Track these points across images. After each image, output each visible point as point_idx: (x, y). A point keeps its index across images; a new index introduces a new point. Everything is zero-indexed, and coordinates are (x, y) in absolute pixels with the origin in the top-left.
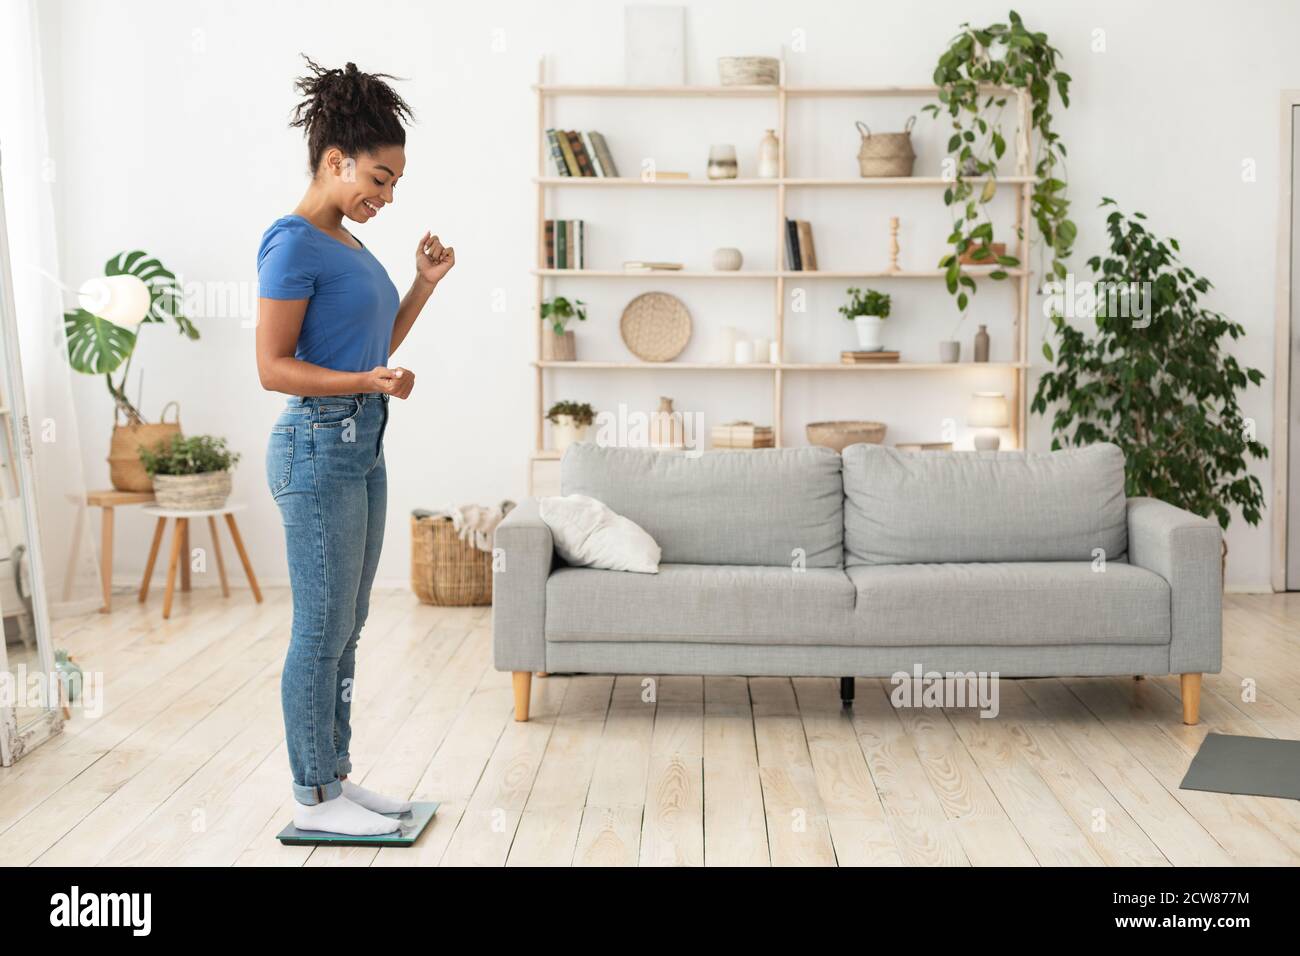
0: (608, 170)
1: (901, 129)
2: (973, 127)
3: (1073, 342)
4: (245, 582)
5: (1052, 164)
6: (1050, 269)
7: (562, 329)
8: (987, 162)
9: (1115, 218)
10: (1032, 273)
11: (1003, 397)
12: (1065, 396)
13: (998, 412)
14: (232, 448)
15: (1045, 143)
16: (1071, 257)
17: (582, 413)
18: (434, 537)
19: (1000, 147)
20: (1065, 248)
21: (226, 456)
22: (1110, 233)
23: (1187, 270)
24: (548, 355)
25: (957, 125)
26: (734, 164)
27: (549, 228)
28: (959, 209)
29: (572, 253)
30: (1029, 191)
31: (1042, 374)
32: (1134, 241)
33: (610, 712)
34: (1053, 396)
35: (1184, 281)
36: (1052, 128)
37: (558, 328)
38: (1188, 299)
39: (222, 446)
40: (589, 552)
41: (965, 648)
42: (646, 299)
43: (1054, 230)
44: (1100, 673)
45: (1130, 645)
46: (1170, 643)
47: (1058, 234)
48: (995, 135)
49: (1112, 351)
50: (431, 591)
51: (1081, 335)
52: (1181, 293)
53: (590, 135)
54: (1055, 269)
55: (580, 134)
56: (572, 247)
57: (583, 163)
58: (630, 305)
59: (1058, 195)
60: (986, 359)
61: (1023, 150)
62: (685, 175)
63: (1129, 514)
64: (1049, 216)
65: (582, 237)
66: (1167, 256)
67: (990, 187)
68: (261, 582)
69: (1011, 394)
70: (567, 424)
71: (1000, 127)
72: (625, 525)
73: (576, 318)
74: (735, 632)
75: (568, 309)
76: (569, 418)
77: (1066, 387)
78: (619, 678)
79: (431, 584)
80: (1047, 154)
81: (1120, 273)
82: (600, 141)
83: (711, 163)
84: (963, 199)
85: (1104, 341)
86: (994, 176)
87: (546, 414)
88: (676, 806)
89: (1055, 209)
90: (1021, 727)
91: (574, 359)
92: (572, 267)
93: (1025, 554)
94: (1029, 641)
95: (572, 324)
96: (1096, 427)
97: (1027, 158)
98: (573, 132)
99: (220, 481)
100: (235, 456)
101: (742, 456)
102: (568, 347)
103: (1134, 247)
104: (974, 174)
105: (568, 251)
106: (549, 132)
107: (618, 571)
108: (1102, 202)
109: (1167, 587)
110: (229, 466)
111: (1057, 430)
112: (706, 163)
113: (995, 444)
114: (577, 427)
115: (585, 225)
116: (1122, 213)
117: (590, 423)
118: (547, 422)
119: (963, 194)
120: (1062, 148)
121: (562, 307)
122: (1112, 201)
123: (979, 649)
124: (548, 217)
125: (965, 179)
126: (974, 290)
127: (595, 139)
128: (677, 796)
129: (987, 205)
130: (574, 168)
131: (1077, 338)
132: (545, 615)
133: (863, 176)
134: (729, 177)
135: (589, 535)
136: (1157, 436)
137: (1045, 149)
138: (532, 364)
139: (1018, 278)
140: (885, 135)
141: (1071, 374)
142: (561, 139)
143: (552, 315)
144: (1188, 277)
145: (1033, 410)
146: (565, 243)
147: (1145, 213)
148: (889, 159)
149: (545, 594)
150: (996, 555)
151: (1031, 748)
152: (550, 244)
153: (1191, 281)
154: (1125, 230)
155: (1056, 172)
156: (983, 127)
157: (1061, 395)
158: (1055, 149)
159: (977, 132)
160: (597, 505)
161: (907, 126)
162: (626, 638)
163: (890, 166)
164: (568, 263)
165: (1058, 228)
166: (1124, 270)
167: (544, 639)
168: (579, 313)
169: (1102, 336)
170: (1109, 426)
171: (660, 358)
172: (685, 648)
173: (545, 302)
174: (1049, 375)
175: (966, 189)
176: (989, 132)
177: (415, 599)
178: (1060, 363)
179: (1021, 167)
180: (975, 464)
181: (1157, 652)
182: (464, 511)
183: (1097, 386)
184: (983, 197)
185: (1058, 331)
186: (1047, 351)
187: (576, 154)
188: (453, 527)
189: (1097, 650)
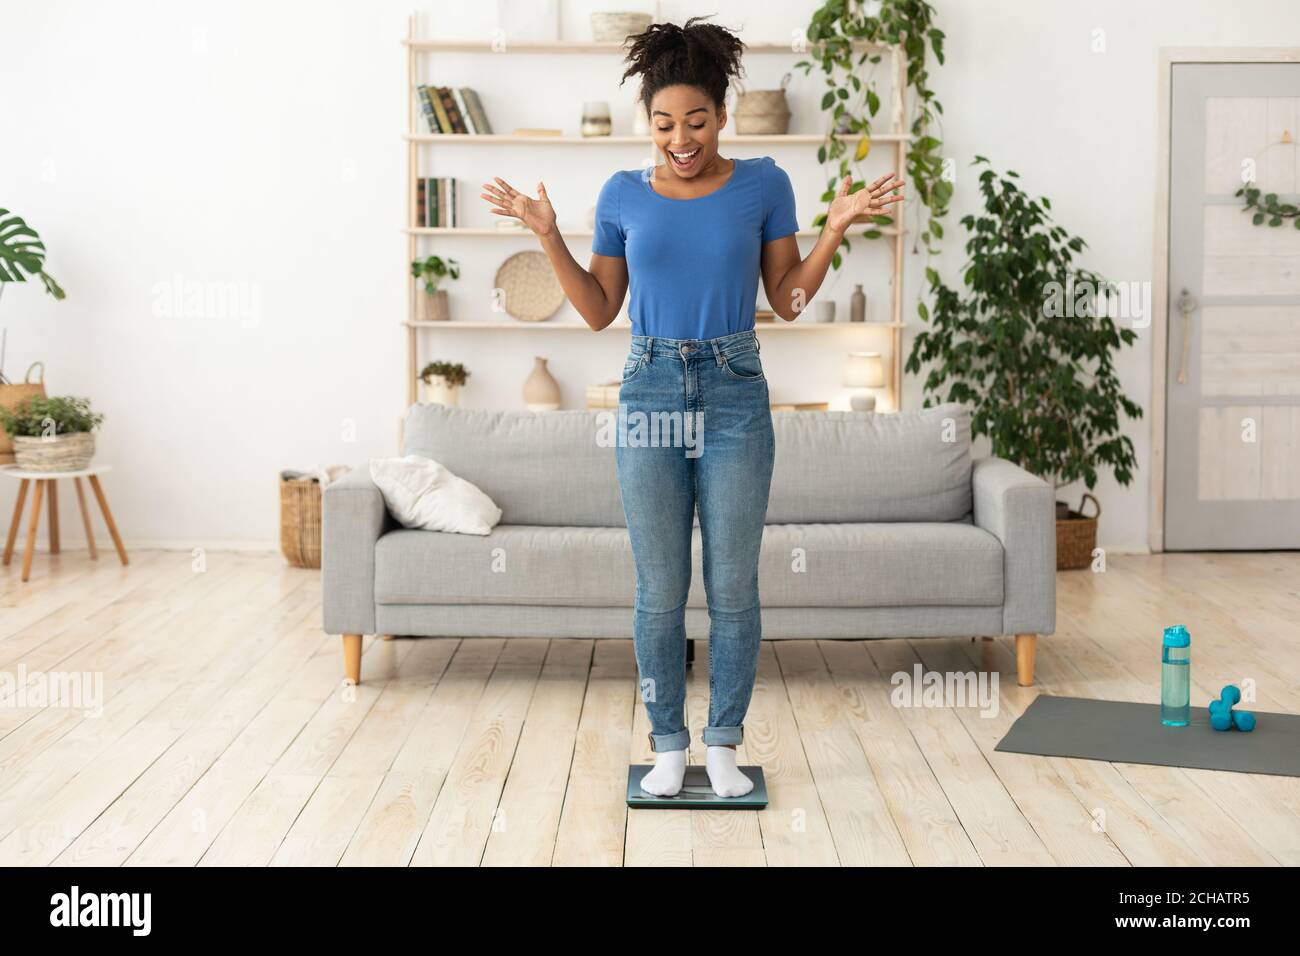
0: (480, 128)
1: (776, 87)
2: (847, 85)
3: (947, 301)
4: (110, 544)
5: (927, 121)
6: (926, 228)
7: (434, 290)
8: (860, 120)
9: (987, 177)
10: (906, 232)
11: (879, 357)
12: (940, 355)
13: (873, 372)
14: (95, 410)
15: (921, 100)
16: (947, 216)
17: (454, 374)
18: (301, 500)
19: (874, 104)
20: (941, 207)
21: (89, 416)
22: (982, 192)
23: (1060, 229)
24: (421, 315)
25: (831, 83)
26: (608, 121)
27: (421, 186)
28: (832, 168)
29: (445, 211)
30: (905, 149)
31: (917, 333)
32: (1008, 199)
33: (446, 675)
34: (927, 357)
35: (1057, 240)
36: (929, 85)
37: (429, 287)
38: (1062, 258)
39: (85, 407)
40: (419, 514)
41: (798, 610)
42: (521, 257)
43: (929, 189)
44: (933, 634)
45: (963, 606)
46: (1003, 604)
47: (935, 194)
48: (869, 93)
49: (983, 311)
50: (298, 554)
51: (955, 294)
52: (1055, 252)
53: (462, 92)
54: (932, 228)
55: (451, 91)
56: (444, 205)
57: (455, 119)
58: (505, 264)
59: (934, 153)
60: (862, 319)
61: (898, 108)
62: (558, 133)
63: (975, 475)
64: (924, 174)
65: (454, 195)
66: (1039, 215)
67: (863, 144)
68: (127, 545)
69: (887, 354)
70: (438, 384)
71: (874, 84)
72: (459, 485)
73: (448, 278)
74: (566, 594)
75: (441, 268)
76: (441, 379)
77: (941, 347)
78: (465, 641)
79: (298, 546)
80: (923, 111)
81: (993, 232)
82: (474, 99)
83: (584, 120)
84: (838, 157)
85: (976, 300)
86: (868, 133)
87: (419, 374)
88: (482, 770)
89: (931, 168)
90: (855, 689)
91: (447, 319)
92: (445, 225)
93: (867, 515)
94: (861, 603)
95: (445, 283)
96: (970, 387)
97: (902, 116)
98: (445, 89)
99: (82, 442)
100: (98, 417)
101: (587, 417)
102: (441, 306)
103: (1007, 206)
104: (848, 132)
105: (440, 209)
106: (420, 88)
107: (449, 533)
108: (975, 160)
109: (1000, 548)
110: (92, 427)
111: (928, 390)
112: (580, 119)
113: (871, 404)
114: (450, 387)
115: (457, 184)
116: (995, 171)
117: (463, 383)
118: (421, 382)
119: (837, 152)
120: (938, 106)
121: (436, 266)
122: (984, 159)
123: (812, 612)
124: (421, 175)
125: (839, 137)
126: (849, 249)
127: (467, 96)
128: (485, 760)
129: (861, 163)
130: (446, 125)
131: (951, 298)
132: (373, 578)
133: (739, 133)
134: (602, 135)
135: (420, 497)
136: (1029, 396)
137: (921, 107)
138: (403, 324)
139: (895, 237)
140: (759, 92)
141: (945, 334)
142: (432, 95)
143: (424, 274)
144: (1060, 236)
145: (907, 370)
146: (437, 201)
147: (1017, 172)
148: (763, 116)
149: (374, 557)
150: (839, 515)
151: (858, 711)
152: (421, 202)
153: (1064, 242)
154: (998, 190)
155: (932, 130)
156: (857, 85)
157: (936, 355)
158: (931, 107)
159: (851, 89)
160: (432, 466)
161: (782, 83)
162: (456, 601)
163: (764, 124)
164: (441, 221)
165: (935, 187)
166: (997, 230)
167: (374, 603)
168: (452, 272)
169: (974, 295)
170: (983, 386)
171: (535, 318)
172: (516, 610)
173: (418, 261)
174: (923, 336)
175: (841, 147)
176: (863, 88)
177: (285, 561)
178: (935, 323)
179: (896, 125)
180: (820, 425)
181: (992, 613)
182: (331, 472)
183: (969, 346)
184: (856, 155)
185: (932, 290)
186: (923, 311)
187: (448, 111)
188: (319, 489)
189: (931, 611)
